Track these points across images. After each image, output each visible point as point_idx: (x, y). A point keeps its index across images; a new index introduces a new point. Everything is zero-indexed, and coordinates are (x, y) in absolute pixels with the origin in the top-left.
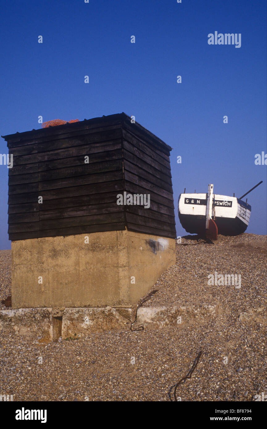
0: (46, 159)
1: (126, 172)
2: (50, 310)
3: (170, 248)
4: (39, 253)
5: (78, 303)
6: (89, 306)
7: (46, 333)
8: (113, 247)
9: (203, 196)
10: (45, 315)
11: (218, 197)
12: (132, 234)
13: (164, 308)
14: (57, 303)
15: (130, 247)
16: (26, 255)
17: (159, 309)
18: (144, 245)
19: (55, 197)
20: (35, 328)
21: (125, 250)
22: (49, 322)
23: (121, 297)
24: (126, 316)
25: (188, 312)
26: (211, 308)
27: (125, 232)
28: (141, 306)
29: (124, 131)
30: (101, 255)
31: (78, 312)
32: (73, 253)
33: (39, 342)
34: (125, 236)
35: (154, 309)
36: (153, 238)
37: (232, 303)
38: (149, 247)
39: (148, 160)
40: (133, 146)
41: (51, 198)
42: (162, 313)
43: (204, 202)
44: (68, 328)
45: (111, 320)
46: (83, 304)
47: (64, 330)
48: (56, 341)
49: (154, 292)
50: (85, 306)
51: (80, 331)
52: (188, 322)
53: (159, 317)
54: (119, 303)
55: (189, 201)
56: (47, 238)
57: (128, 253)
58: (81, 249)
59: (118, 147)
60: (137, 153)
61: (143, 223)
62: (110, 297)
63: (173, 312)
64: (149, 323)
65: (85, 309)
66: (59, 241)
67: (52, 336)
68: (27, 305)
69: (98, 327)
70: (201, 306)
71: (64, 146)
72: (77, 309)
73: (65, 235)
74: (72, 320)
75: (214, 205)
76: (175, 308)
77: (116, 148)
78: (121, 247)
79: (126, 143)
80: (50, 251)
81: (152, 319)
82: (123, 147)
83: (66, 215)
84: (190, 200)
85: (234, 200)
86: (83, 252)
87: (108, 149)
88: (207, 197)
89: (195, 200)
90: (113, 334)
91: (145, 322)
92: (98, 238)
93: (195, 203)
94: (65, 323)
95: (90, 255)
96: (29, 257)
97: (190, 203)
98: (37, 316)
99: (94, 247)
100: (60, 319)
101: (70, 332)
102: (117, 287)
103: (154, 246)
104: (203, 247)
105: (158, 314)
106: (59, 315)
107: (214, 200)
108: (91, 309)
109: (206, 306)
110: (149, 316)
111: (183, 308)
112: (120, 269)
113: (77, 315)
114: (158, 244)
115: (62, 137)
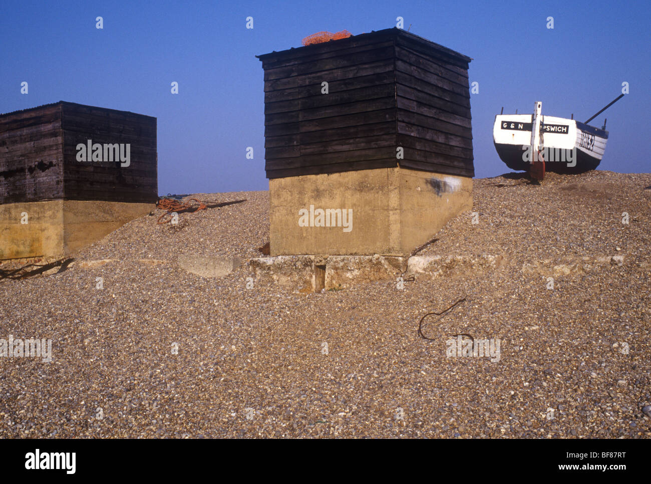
0: (307, 83)
1: (399, 99)
2: (312, 257)
3: (464, 189)
4: (300, 193)
5: (343, 251)
6: (356, 254)
7: (308, 283)
8: (383, 187)
9: (526, 119)
10: (308, 263)
11: (549, 120)
12: (406, 172)
13: (438, 258)
14: (320, 251)
15: (403, 188)
16: (286, 195)
17: (432, 259)
18: (424, 186)
19: (318, 128)
20: (296, 278)
21: (397, 191)
22: (311, 271)
23: (392, 245)
24: (396, 266)
25: (465, 262)
26: (491, 258)
27: (397, 169)
28: (414, 254)
29: (397, 49)
30: (369, 196)
31: (343, 260)
32: (338, 193)
33: (300, 292)
34: (396, 174)
35: (428, 258)
36: (437, 177)
37: (520, 255)
38: (430, 187)
39: (433, 79)
40: (411, 64)
41: (313, 129)
42: (436, 262)
43: (528, 127)
44: (332, 278)
45: (379, 269)
46: (350, 252)
47: (327, 280)
48: (319, 292)
49: (434, 241)
50: (351, 254)
51: (345, 281)
52: (464, 273)
53: (432, 268)
54: (389, 251)
55: (507, 126)
56: (308, 176)
57: (400, 194)
58: (348, 188)
59: (390, 68)
60: (416, 74)
61: (423, 159)
62: (378, 244)
63: (448, 261)
64: (421, 274)
65: (351, 257)
66: (321, 179)
67: (314, 286)
68: (287, 252)
69: (364, 277)
70: (479, 256)
71: (327, 67)
72: (342, 257)
73: (329, 172)
74: (336, 269)
75: (543, 131)
76: (450, 257)
77: (387, 69)
78: (392, 188)
79: (399, 63)
80: (313, 191)
81: (424, 269)
82: (395, 69)
83: (330, 149)
84: (509, 123)
85: (572, 124)
86: (349, 192)
87: (378, 71)
88: (533, 119)
89: (516, 124)
90: (380, 284)
91: (417, 272)
92: (366, 176)
93: (516, 128)
94: (329, 272)
95: (358, 195)
96: (290, 198)
97: (508, 128)
98: (298, 264)
99: (362, 187)
100: (323, 268)
101: (334, 282)
102: (387, 233)
103: (437, 187)
104: (523, 189)
105: (431, 264)
106: (322, 264)
107: (542, 124)
108: (357, 257)
109: (485, 256)
110: (421, 265)
111: (459, 258)
112: (391, 212)
113: (342, 264)
114: (445, 184)
115: (325, 56)
